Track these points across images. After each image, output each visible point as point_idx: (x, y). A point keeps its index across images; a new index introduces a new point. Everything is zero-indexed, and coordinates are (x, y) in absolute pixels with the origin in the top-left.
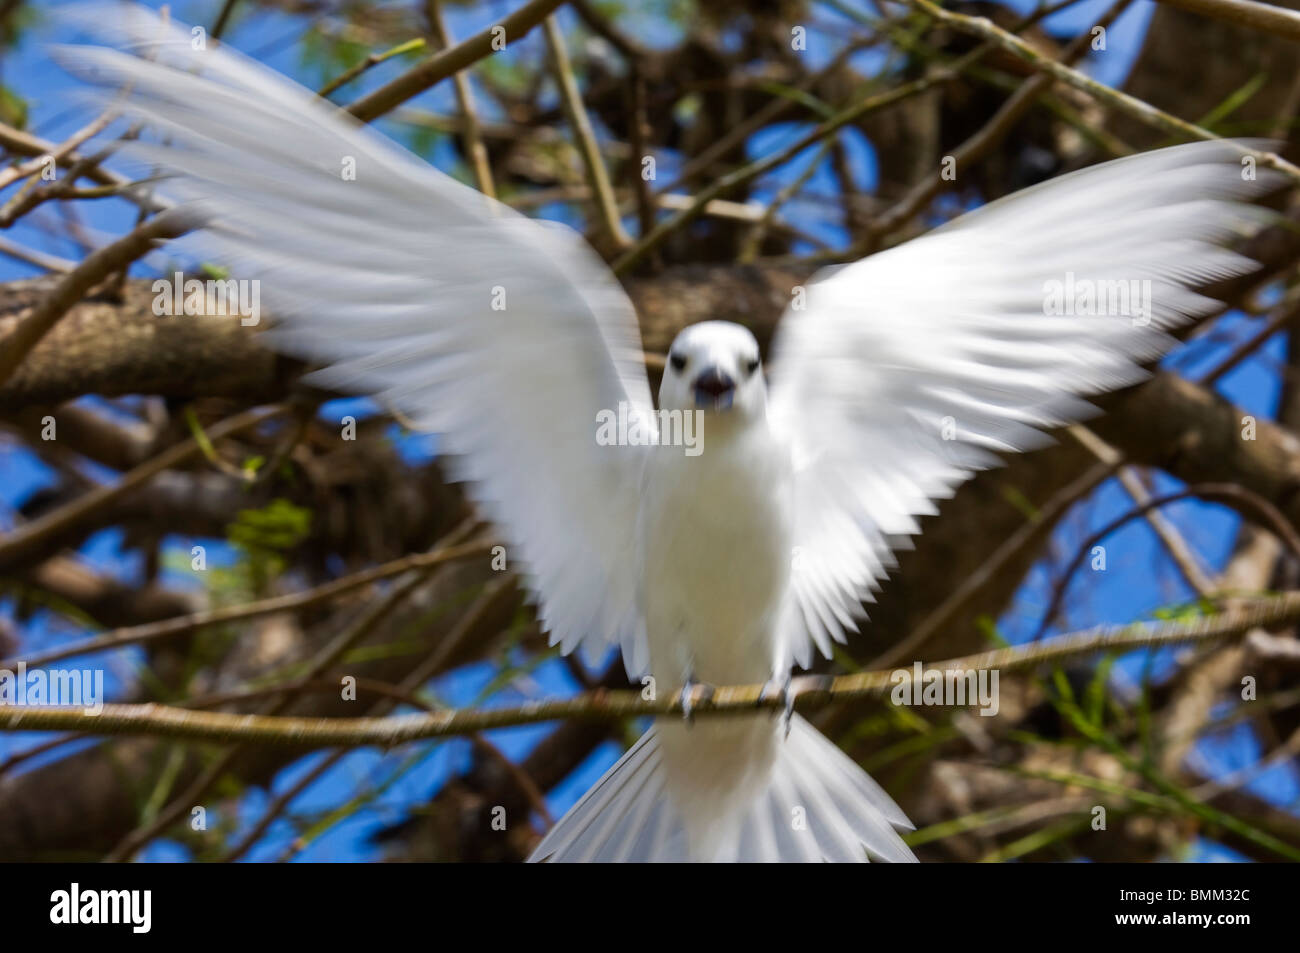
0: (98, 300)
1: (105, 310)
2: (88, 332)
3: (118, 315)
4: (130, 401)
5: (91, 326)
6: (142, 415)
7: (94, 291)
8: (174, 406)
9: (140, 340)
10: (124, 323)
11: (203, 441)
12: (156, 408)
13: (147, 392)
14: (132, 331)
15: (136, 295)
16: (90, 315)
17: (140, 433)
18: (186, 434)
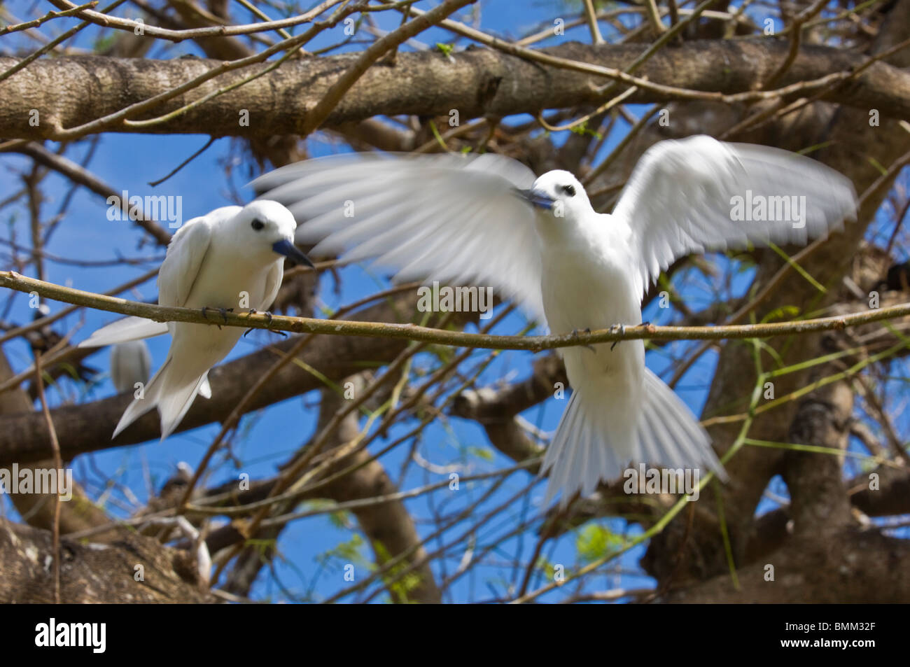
0: (381, 64)
1: (385, 69)
2: (377, 81)
3: (392, 73)
4: (403, 118)
5: (378, 78)
6: (408, 125)
7: (379, 60)
8: (423, 120)
9: (404, 85)
10: (396, 77)
11: (440, 139)
12: (415, 121)
13: (409, 113)
14: (400, 80)
15: (402, 62)
16: (377, 72)
17: (408, 135)
18: (431, 136)
